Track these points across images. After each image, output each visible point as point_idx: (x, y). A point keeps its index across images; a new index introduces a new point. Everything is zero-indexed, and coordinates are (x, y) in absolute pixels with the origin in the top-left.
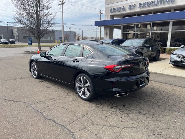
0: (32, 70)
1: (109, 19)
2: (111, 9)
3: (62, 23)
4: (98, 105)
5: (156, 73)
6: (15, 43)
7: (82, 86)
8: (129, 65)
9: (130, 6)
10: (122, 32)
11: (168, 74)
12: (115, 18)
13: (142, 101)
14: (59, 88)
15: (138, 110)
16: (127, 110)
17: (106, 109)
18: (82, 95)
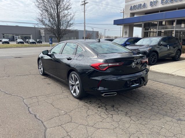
0: (39, 67)
1: (129, 17)
2: (131, 6)
3: (84, 22)
4: (86, 104)
5: (168, 74)
6: (42, 43)
7: (74, 84)
8: (118, 64)
9: (151, 2)
10: (143, 30)
11: (181, 75)
12: (135, 16)
13: (136, 102)
14: (59, 85)
15: (126, 111)
16: (114, 110)
17: (93, 108)
18: (73, 93)
